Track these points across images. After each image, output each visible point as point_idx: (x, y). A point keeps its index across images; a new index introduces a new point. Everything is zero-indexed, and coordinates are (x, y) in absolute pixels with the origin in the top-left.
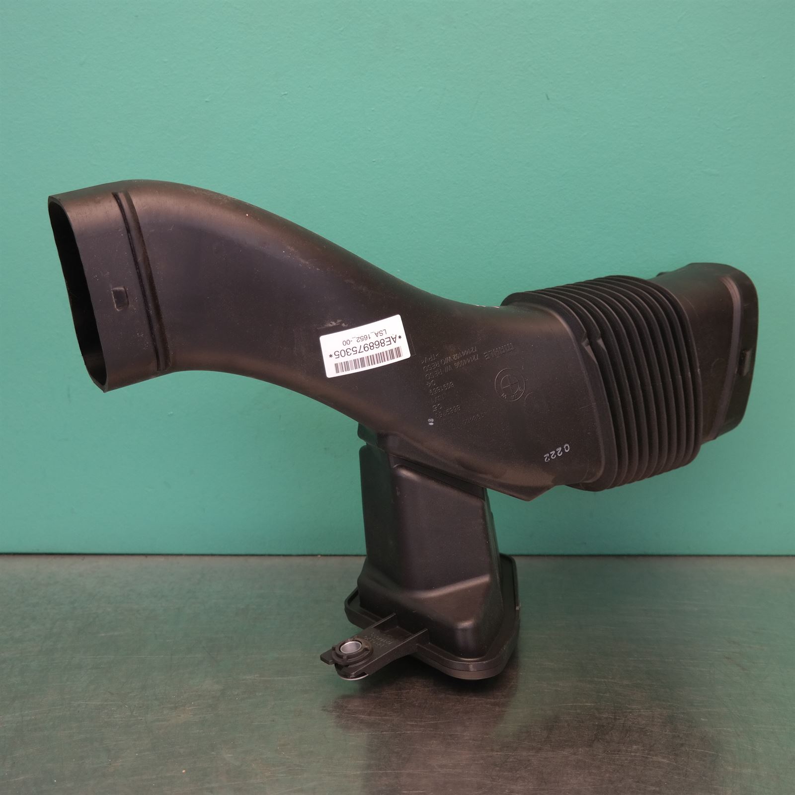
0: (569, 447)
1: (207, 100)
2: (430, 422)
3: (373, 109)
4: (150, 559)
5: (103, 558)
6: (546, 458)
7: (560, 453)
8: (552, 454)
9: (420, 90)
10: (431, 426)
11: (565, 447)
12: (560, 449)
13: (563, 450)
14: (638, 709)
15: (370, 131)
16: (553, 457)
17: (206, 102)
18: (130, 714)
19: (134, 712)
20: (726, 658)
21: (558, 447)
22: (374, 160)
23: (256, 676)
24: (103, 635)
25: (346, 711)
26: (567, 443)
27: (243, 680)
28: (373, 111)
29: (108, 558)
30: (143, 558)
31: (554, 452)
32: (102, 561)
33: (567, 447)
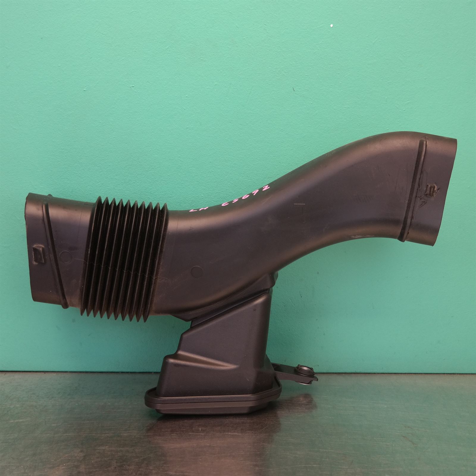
1: (85, 89)
3: (187, 96)
4: (47, 374)
5: (17, 374)
9: (216, 85)
14: (346, 469)
15: (185, 109)
17: (84, 90)
18: (24, 471)
19: (27, 470)
20: (403, 437)
22: (187, 127)
23: (106, 447)
24: (12, 421)
25: (161, 470)
27: (98, 450)
28: (187, 97)
29: (21, 374)
30: (43, 374)
32: (17, 376)
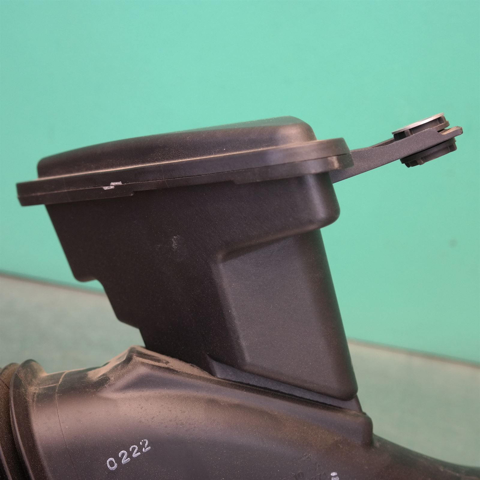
0: (109, 466)
2: (335, 476)
6: (146, 444)
7: (123, 454)
8: (137, 452)
10: (334, 471)
11: (116, 465)
12: (124, 461)
13: (119, 460)
16: (134, 448)
21: (128, 464)
26: (112, 471)
31: (135, 455)
33: (112, 464)
